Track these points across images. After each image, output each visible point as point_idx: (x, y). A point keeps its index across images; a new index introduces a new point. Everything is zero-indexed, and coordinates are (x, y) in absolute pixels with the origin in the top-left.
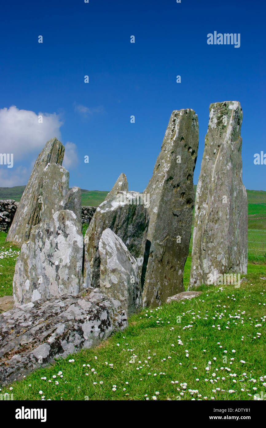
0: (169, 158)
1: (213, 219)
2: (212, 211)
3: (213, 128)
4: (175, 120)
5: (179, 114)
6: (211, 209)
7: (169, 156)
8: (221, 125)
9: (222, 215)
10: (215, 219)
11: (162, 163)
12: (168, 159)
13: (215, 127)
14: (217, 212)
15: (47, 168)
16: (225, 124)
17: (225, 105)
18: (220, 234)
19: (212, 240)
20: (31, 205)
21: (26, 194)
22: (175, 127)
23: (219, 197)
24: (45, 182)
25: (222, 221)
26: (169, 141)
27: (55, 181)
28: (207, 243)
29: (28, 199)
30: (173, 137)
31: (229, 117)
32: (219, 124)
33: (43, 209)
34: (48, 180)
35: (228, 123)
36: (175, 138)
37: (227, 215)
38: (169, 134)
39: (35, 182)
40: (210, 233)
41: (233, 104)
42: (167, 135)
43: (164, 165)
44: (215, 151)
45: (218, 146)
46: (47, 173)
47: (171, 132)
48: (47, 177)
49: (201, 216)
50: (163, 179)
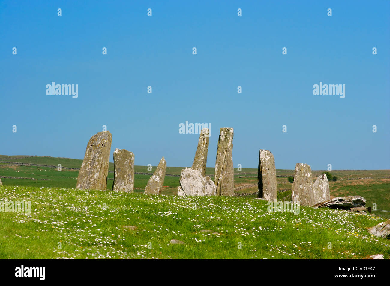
4: (204, 134)
6: (225, 177)
10: (227, 182)
11: (199, 155)
13: (224, 140)
14: (228, 179)
15: (118, 151)
16: (228, 139)
17: (228, 130)
18: (229, 188)
19: (226, 190)
20: (101, 172)
21: (88, 165)
22: (204, 138)
23: (228, 172)
24: (118, 160)
25: (230, 182)
26: (202, 145)
27: (126, 159)
28: (224, 191)
29: (96, 169)
30: (204, 143)
31: (230, 136)
32: (226, 138)
33: (116, 175)
34: (120, 159)
35: (229, 139)
36: (205, 144)
37: (232, 180)
38: (201, 141)
39: (99, 158)
40: (225, 187)
41: (231, 129)
42: (200, 141)
43: (201, 156)
44: (224, 151)
45: (226, 149)
46: (118, 154)
47: (202, 140)
48: (119, 157)
49: (220, 180)
50: (202, 163)
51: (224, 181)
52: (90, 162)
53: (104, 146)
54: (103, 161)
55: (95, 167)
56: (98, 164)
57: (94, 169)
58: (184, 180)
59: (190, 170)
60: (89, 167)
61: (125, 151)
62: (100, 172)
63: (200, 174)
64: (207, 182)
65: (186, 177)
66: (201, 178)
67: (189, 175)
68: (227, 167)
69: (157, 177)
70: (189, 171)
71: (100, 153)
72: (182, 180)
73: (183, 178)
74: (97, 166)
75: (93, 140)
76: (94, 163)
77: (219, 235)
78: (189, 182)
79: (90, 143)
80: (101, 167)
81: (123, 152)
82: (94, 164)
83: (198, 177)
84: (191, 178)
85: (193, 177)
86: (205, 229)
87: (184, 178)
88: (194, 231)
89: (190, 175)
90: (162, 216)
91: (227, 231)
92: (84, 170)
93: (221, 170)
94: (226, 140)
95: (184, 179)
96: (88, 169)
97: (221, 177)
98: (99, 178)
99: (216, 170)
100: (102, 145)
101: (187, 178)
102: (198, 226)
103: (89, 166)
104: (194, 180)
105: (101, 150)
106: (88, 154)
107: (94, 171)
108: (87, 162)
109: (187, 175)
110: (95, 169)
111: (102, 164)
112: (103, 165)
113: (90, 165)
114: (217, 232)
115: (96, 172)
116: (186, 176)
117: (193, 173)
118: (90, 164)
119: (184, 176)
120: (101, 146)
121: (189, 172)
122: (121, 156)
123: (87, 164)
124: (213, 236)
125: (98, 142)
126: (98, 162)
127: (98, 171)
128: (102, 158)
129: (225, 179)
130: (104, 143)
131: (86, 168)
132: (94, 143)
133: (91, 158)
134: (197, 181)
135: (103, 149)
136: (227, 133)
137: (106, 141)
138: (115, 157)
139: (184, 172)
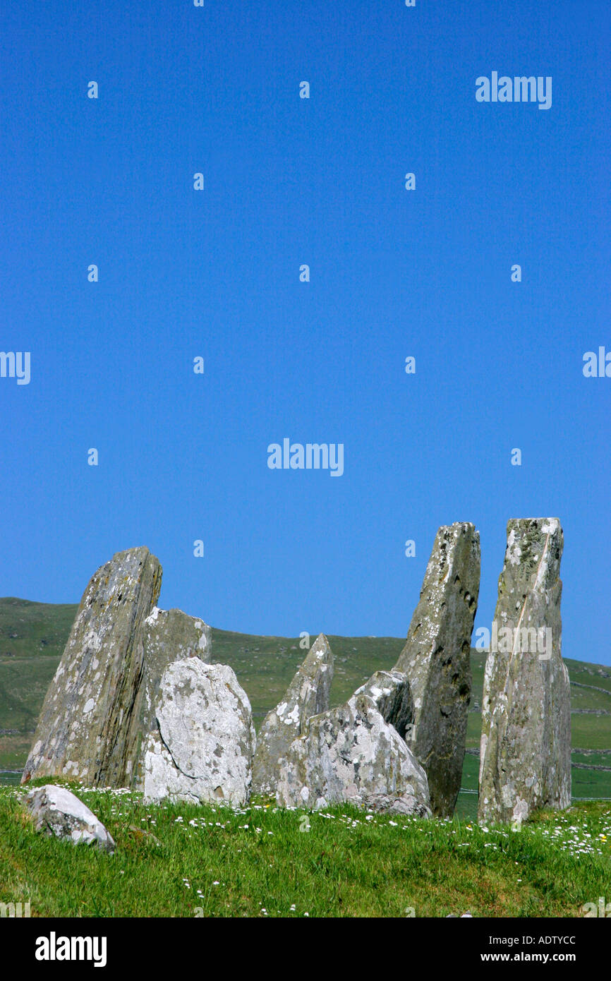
0: (438, 614)
1: (518, 719)
2: (516, 706)
3: (515, 564)
4: (445, 544)
5: (452, 534)
6: (514, 703)
7: (437, 610)
8: (528, 559)
9: (533, 713)
10: (521, 720)
11: (424, 621)
12: (436, 616)
13: (519, 563)
14: (524, 709)
15: (156, 618)
16: (536, 559)
17: (535, 524)
18: (529, 745)
19: (516, 754)
20: (106, 695)
21: (73, 673)
22: (444, 560)
23: (527, 682)
24: (154, 648)
25: (533, 723)
26: (436, 583)
27: (181, 647)
28: (508, 758)
29: (92, 683)
30: (444, 576)
31: (543, 546)
32: (524, 557)
33: (150, 704)
34: (161, 644)
35: (540, 558)
36: (446, 580)
37: (540, 714)
38: (435, 570)
39: (105, 645)
40: (513, 742)
41: (548, 523)
42: (431, 571)
43: (429, 626)
44: (518, 604)
45: (524, 596)
46: (157, 628)
47: (438, 567)
48: (157, 637)
49: (496, 715)
50: (428, 651)
51: (509, 719)
52: (80, 659)
53: (124, 602)
54: (113, 656)
55: (87, 679)
56: (100, 665)
57: (85, 687)
58: (169, 703)
59: (192, 666)
60: (75, 679)
61: (179, 617)
62: (101, 695)
63: (231, 680)
65: (175, 693)
66: (236, 696)
67: (188, 682)
68: (522, 663)
69: (291, 710)
70: (189, 668)
71: (110, 628)
72: (163, 705)
73: (165, 696)
74: (94, 672)
75: (98, 580)
76: (89, 662)
78: (187, 712)
79: (88, 594)
80: (106, 678)
81: (172, 619)
82: (88, 667)
83: (224, 693)
84: (195, 697)
85: (203, 693)
87: (170, 698)
89: (192, 685)
92: (59, 690)
93: (504, 678)
94: (527, 563)
95: (171, 703)
96: (71, 687)
97: (502, 702)
98: (95, 718)
99: (486, 677)
100: (120, 599)
101: (179, 697)
103: (73, 676)
104: (207, 703)
105: (115, 619)
106: (78, 630)
107: (84, 691)
108: (71, 662)
109: (181, 685)
110: (89, 685)
111: (109, 668)
112: (115, 669)
113: (77, 673)
115: (91, 696)
116: (177, 688)
117: (204, 677)
118: (78, 669)
119: (171, 689)
120: (116, 603)
121: (188, 674)
122: (165, 633)
123: (70, 669)
125: (111, 587)
126: (99, 661)
127: (95, 691)
128: (112, 644)
129: (513, 711)
130: (123, 590)
131: (64, 685)
132: (98, 593)
133: (82, 646)
134: (220, 707)
135: (118, 614)
136: (530, 539)
137: (130, 582)
138: (147, 638)
139: (172, 673)
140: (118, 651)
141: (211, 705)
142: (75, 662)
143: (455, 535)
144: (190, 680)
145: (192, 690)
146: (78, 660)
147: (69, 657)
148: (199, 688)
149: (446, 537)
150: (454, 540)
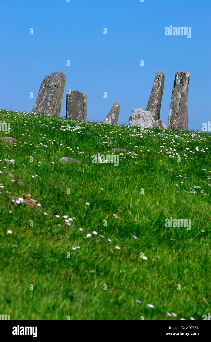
2: (179, 123)
7: (157, 96)
11: (153, 99)
13: (179, 84)
15: (71, 93)
16: (184, 83)
17: (184, 74)
21: (41, 106)
22: (159, 82)
23: (182, 117)
24: (70, 101)
26: (157, 88)
29: (49, 110)
30: (159, 87)
31: (186, 80)
33: (68, 117)
34: (73, 100)
35: (185, 83)
36: (160, 87)
38: (156, 85)
39: (52, 99)
41: (187, 73)
43: (155, 100)
44: (179, 95)
45: (181, 93)
46: (71, 96)
47: (157, 84)
48: (71, 98)
49: (173, 125)
50: (155, 107)
51: (177, 127)
52: (43, 102)
53: (57, 87)
54: (55, 102)
55: (48, 108)
56: (50, 105)
57: (46, 111)
58: (133, 120)
59: (140, 111)
60: (42, 108)
61: (78, 93)
62: (52, 113)
63: (150, 115)
64: (159, 126)
65: (135, 118)
66: (152, 120)
67: (139, 115)
68: (181, 112)
69: (109, 121)
70: (139, 111)
71: (53, 94)
72: (132, 121)
73: (132, 118)
74: (49, 107)
75: (46, 80)
76: (46, 104)
77: (137, 156)
78: (139, 123)
79: (43, 84)
80: (53, 108)
81: (76, 93)
82: (46, 105)
83: (149, 118)
84: (141, 119)
85: (143, 118)
86: (118, 148)
87: (134, 119)
88: (102, 149)
89: (141, 115)
90: (64, 130)
91: (149, 151)
92: (36, 111)
93: (175, 115)
94: (182, 84)
95: (134, 120)
96: (41, 110)
97: (175, 122)
99: (170, 115)
101: (137, 119)
102: (108, 143)
103: (41, 107)
104: (144, 121)
105: (54, 92)
106: (41, 94)
107: (46, 112)
108: (39, 103)
110: (47, 110)
111: (54, 106)
112: (56, 106)
113: (42, 106)
114: (134, 151)
115: (48, 113)
116: (136, 116)
117: (143, 114)
118: (43, 105)
119: (134, 117)
120: (54, 87)
121: (139, 113)
122: (74, 97)
123: (40, 105)
124: (127, 156)
125: (52, 82)
126: (50, 103)
127: (50, 112)
128: (54, 99)
129: (178, 125)
130: (57, 84)
131: (38, 109)
132: (47, 84)
133: (43, 99)
134: (148, 122)
135: (56, 91)
136: (183, 77)
137: (59, 82)
138: (68, 98)
139: (134, 112)
140: (56, 101)
141: (145, 121)
142: (41, 103)
143: (162, 75)
144: (140, 115)
145: (140, 117)
146: (42, 103)
147: (39, 102)
148: (142, 117)
149: (159, 76)
150: (161, 77)
